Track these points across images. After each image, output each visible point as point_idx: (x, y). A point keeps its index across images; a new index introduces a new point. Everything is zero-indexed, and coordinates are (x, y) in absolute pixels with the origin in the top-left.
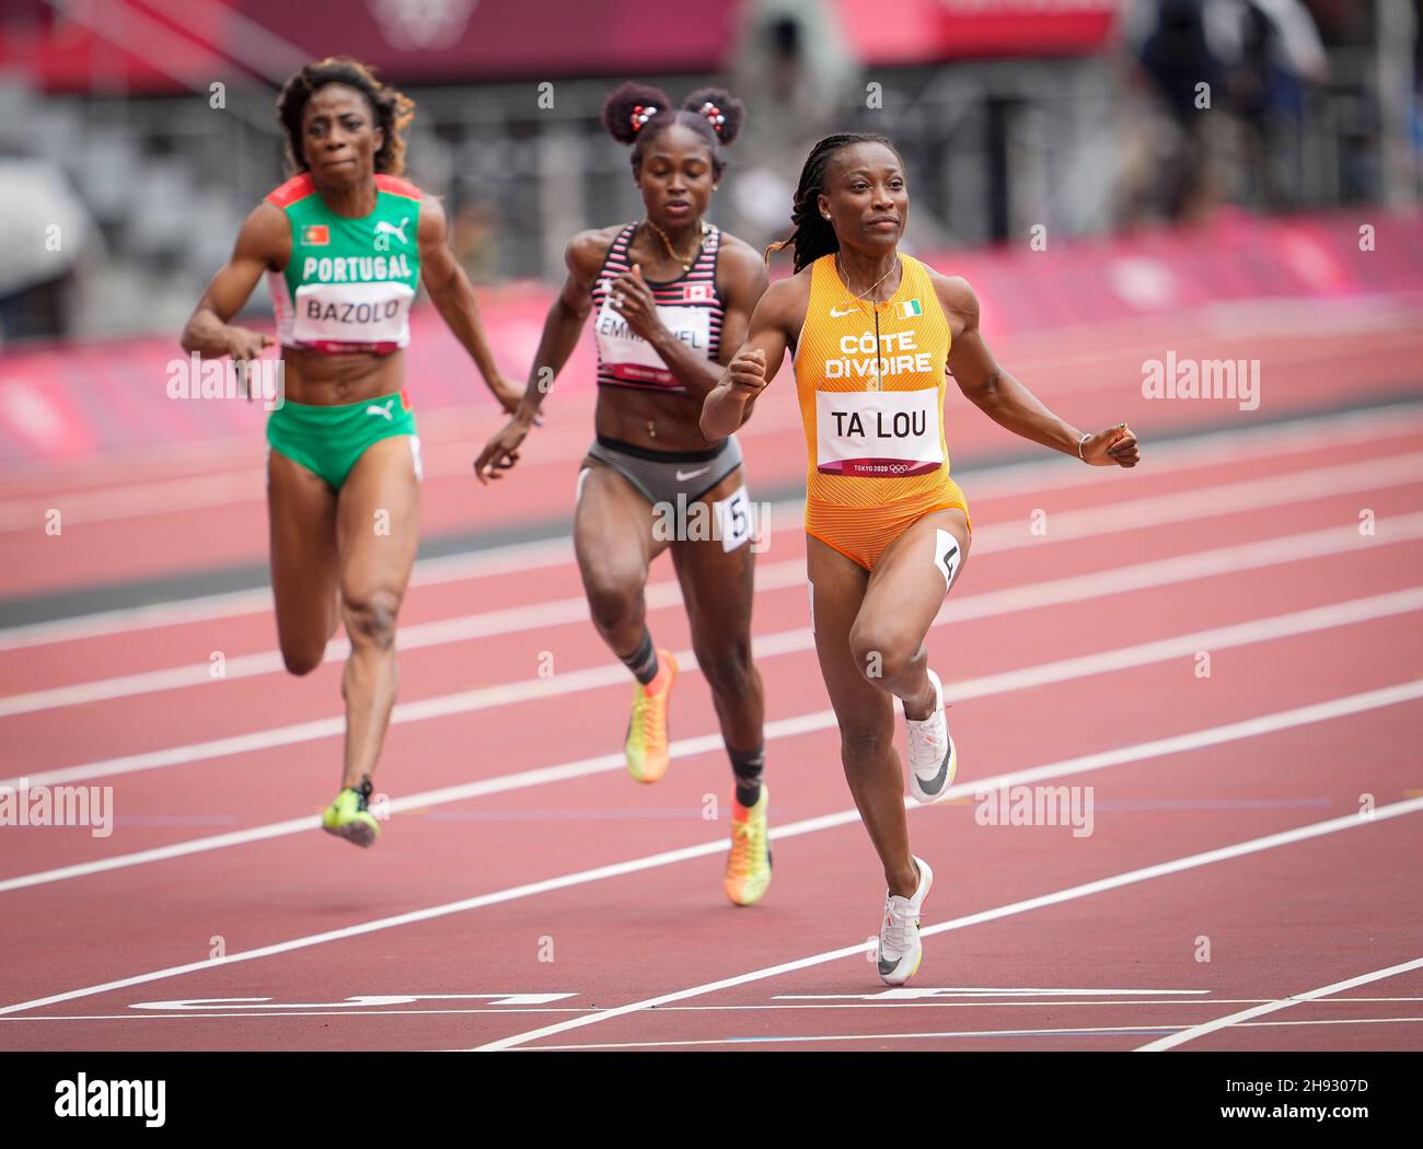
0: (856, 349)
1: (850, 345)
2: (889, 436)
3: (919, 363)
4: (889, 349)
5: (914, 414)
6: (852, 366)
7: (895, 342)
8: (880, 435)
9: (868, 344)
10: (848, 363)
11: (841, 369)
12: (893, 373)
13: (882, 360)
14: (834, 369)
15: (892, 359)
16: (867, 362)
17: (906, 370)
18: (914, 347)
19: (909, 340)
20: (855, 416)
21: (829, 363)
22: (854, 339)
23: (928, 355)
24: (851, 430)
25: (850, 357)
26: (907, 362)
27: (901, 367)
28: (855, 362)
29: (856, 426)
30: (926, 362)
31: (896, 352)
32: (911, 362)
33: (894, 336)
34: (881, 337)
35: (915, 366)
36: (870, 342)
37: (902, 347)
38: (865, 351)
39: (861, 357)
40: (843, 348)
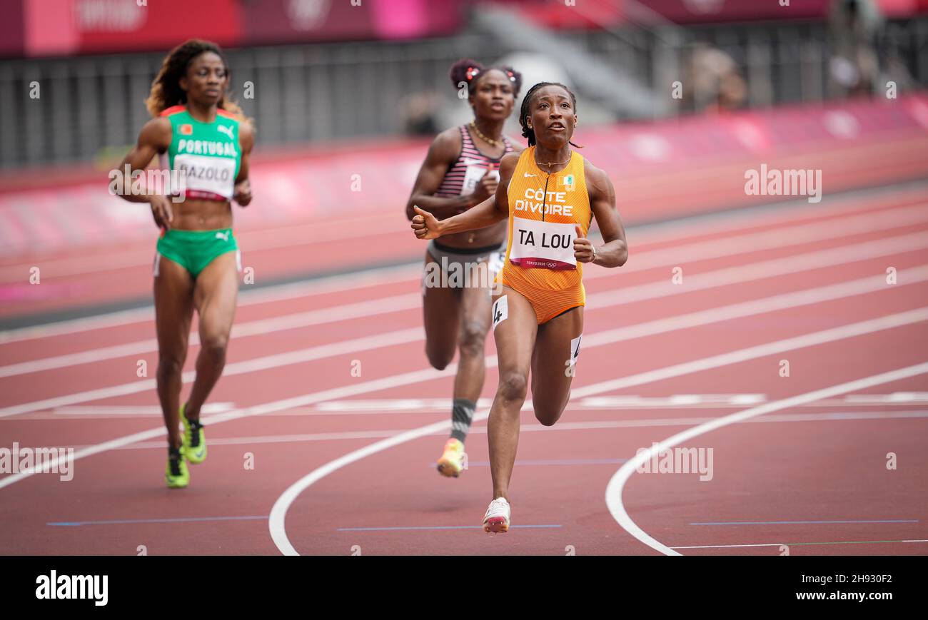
0: (533, 197)
1: (530, 194)
2: (548, 246)
3: (565, 211)
4: (550, 200)
5: (564, 236)
6: (529, 205)
7: (554, 196)
8: (543, 246)
9: (540, 196)
10: (527, 202)
11: (523, 205)
12: (551, 213)
13: (546, 205)
14: (520, 205)
15: (551, 206)
16: (538, 204)
17: (557, 213)
18: (564, 201)
19: (562, 197)
20: (531, 233)
21: (518, 201)
22: (533, 192)
23: (571, 207)
24: (527, 241)
25: (529, 200)
26: (559, 209)
27: (555, 211)
28: (531, 203)
29: (530, 240)
30: (569, 211)
31: (554, 202)
32: (561, 209)
33: (554, 193)
34: (547, 193)
35: (562, 212)
36: (541, 194)
37: (557, 200)
38: (538, 199)
39: (535, 202)
40: (526, 195)
